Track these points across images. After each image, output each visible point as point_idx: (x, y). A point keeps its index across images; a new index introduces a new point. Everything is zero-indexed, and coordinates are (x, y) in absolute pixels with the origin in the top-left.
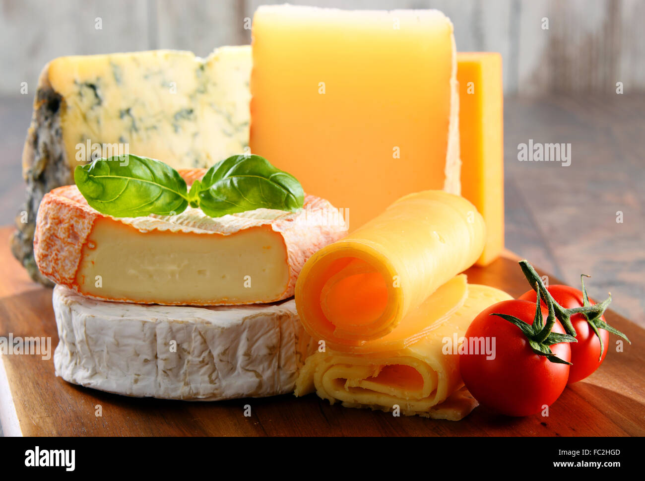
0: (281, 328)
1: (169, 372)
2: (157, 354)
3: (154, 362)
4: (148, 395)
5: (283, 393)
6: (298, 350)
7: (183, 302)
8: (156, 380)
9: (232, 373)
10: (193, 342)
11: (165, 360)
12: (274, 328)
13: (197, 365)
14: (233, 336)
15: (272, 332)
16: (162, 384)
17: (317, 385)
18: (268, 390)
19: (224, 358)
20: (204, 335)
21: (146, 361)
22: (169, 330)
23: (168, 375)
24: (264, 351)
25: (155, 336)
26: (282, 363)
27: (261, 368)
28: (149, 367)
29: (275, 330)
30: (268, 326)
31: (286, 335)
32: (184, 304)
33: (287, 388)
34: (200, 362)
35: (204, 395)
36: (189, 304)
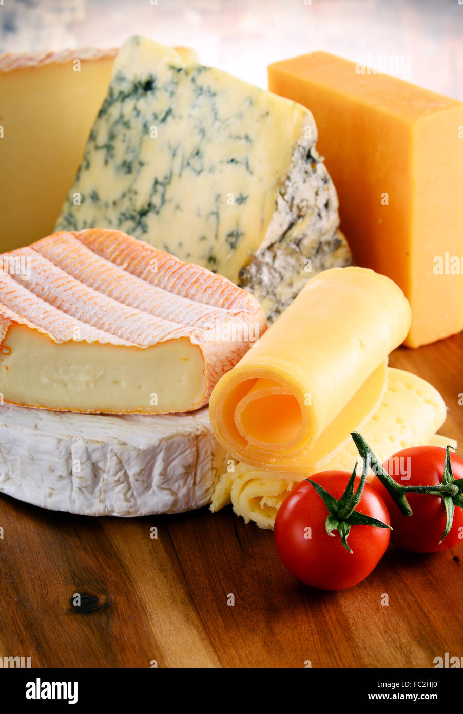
0: (197, 447)
1: (84, 490)
2: (72, 471)
3: (69, 479)
4: (62, 510)
5: (198, 508)
6: (214, 466)
7: (98, 410)
8: (70, 497)
9: (148, 491)
10: (109, 462)
11: (80, 478)
12: (190, 447)
13: (113, 483)
14: (149, 457)
15: (188, 452)
16: (77, 501)
17: (234, 502)
18: (183, 507)
19: (139, 478)
20: (119, 457)
21: (61, 477)
22: (85, 450)
23: (82, 492)
24: (180, 470)
25: (71, 454)
26: (198, 480)
27: (176, 485)
28: (65, 482)
29: (192, 449)
30: (185, 446)
31: (202, 453)
32: (98, 412)
33: (202, 503)
34: (115, 481)
35: (119, 513)
36: (103, 412)
